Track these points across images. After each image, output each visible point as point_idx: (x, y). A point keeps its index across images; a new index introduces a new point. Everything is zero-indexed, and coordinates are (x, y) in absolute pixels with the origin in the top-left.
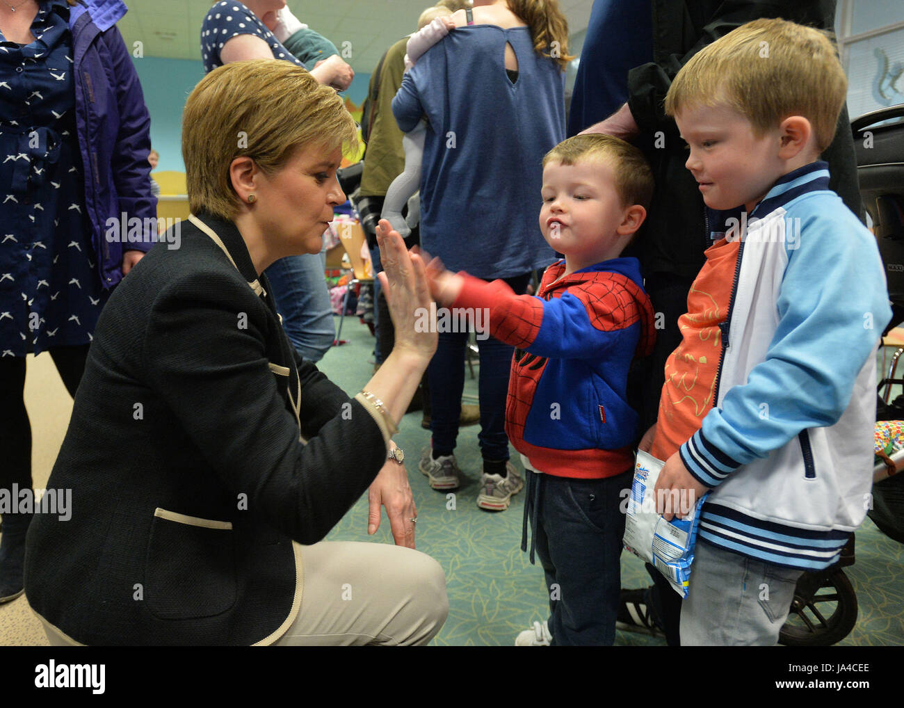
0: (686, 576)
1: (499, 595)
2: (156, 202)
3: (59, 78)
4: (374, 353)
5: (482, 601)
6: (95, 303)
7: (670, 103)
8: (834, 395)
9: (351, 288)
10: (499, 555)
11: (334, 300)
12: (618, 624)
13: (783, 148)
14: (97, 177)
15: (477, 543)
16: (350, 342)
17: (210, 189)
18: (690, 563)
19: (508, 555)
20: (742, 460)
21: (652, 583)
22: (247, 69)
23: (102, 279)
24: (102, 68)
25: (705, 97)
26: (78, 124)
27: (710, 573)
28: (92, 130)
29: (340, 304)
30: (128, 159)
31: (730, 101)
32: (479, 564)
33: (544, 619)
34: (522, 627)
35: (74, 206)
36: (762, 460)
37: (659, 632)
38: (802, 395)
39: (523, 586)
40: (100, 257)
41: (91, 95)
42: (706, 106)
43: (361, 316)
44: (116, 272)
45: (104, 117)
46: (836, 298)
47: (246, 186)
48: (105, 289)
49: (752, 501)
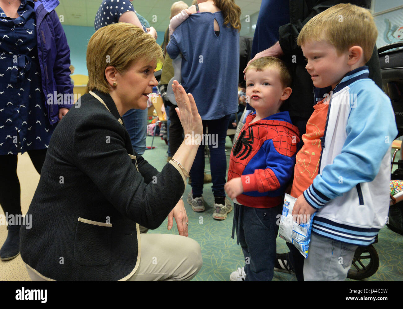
0: (307, 248)
1: (223, 256)
2: (73, 87)
3: (30, 33)
4: (167, 152)
5: (215, 259)
6: (47, 131)
7: (300, 40)
8: (372, 168)
9: (157, 124)
10: (222, 239)
11: (150, 130)
12: (275, 269)
13: (350, 61)
14: (47, 76)
15: (213, 234)
16: (157, 148)
17: (97, 80)
18: (309, 243)
19: (226, 239)
20: (331, 197)
21: (289, 251)
22: (112, 27)
23: (50, 120)
24: (49, 28)
25: (316, 37)
26: (38, 53)
27: (317, 247)
28: (45, 56)
29: (152, 131)
30: (61, 68)
31: (327, 39)
32: (214, 243)
33: (243, 267)
34: (233, 270)
35: (37, 89)
36: (339, 197)
37: (292, 272)
38: (357, 168)
39: (233, 252)
40: (49, 111)
41: (44, 40)
42: (317, 41)
43: (162, 136)
44: (56, 117)
45: (50, 50)
46: (372, 125)
47: (112, 79)
48: (51, 125)
49: (336, 215)
